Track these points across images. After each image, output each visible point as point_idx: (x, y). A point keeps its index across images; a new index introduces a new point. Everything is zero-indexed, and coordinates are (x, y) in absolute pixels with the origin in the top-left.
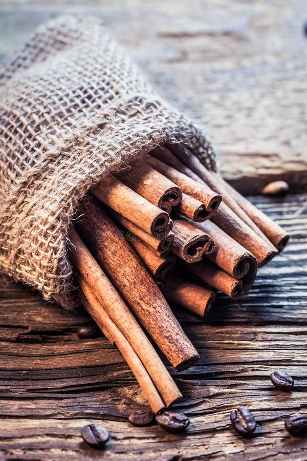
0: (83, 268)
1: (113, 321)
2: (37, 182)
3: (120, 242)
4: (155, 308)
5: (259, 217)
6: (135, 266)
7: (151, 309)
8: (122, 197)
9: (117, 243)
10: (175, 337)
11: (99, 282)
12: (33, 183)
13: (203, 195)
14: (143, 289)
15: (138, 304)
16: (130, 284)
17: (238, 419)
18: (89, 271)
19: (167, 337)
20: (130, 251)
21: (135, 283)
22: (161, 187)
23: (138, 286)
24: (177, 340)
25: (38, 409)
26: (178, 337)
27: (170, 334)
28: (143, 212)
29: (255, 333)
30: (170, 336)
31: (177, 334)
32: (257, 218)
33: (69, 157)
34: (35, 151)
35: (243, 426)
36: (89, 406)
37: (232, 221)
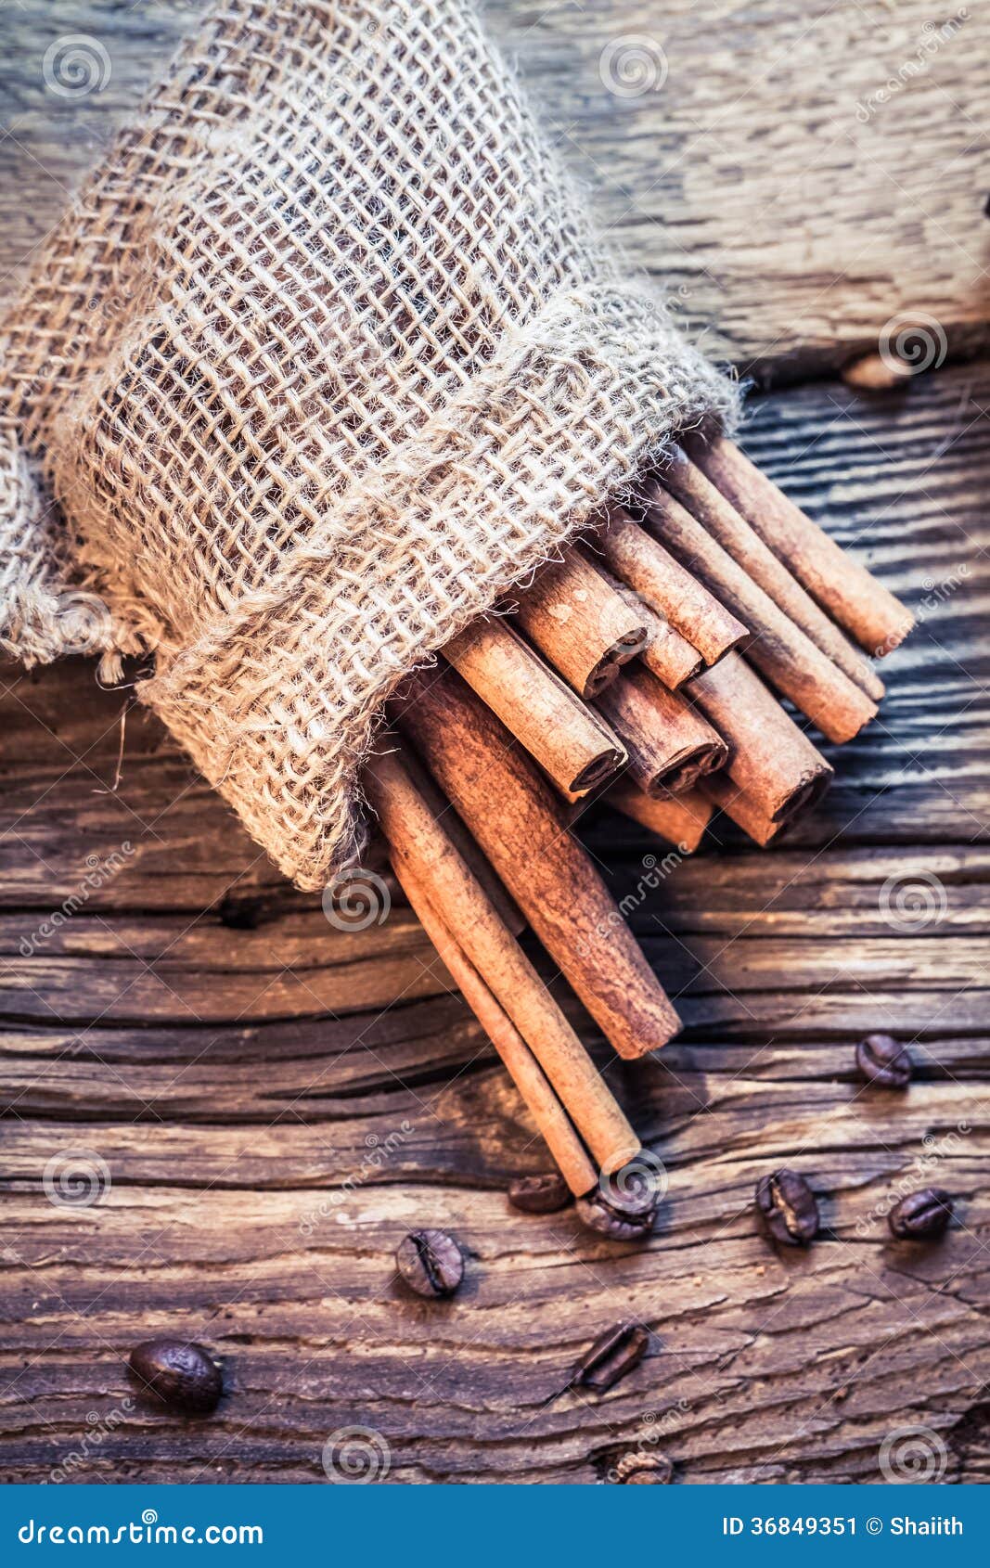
0: (396, 836)
1: (471, 966)
2: (277, 624)
3: (487, 752)
4: (574, 920)
5: (838, 588)
6: (525, 811)
7: (564, 923)
8: (496, 683)
9: (480, 755)
10: (625, 996)
11: (436, 875)
12: (265, 627)
13: (701, 634)
14: (546, 872)
15: (533, 905)
16: (514, 856)
17: (774, 1211)
18: (410, 846)
19: (604, 996)
20: (512, 772)
21: (525, 856)
22: (593, 635)
23: (533, 863)
24: (630, 1004)
25: (286, 1158)
26: (632, 993)
27: (611, 987)
28: (551, 744)
29: (822, 884)
30: (613, 993)
31: (630, 986)
32: (834, 592)
33: (358, 561)
34: (266, 512)
35: (787, 1227)
36: (410, 1148)
37: (770, 642)
